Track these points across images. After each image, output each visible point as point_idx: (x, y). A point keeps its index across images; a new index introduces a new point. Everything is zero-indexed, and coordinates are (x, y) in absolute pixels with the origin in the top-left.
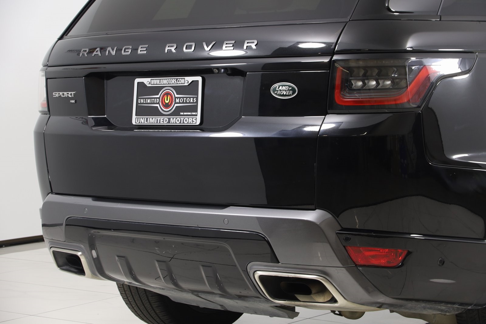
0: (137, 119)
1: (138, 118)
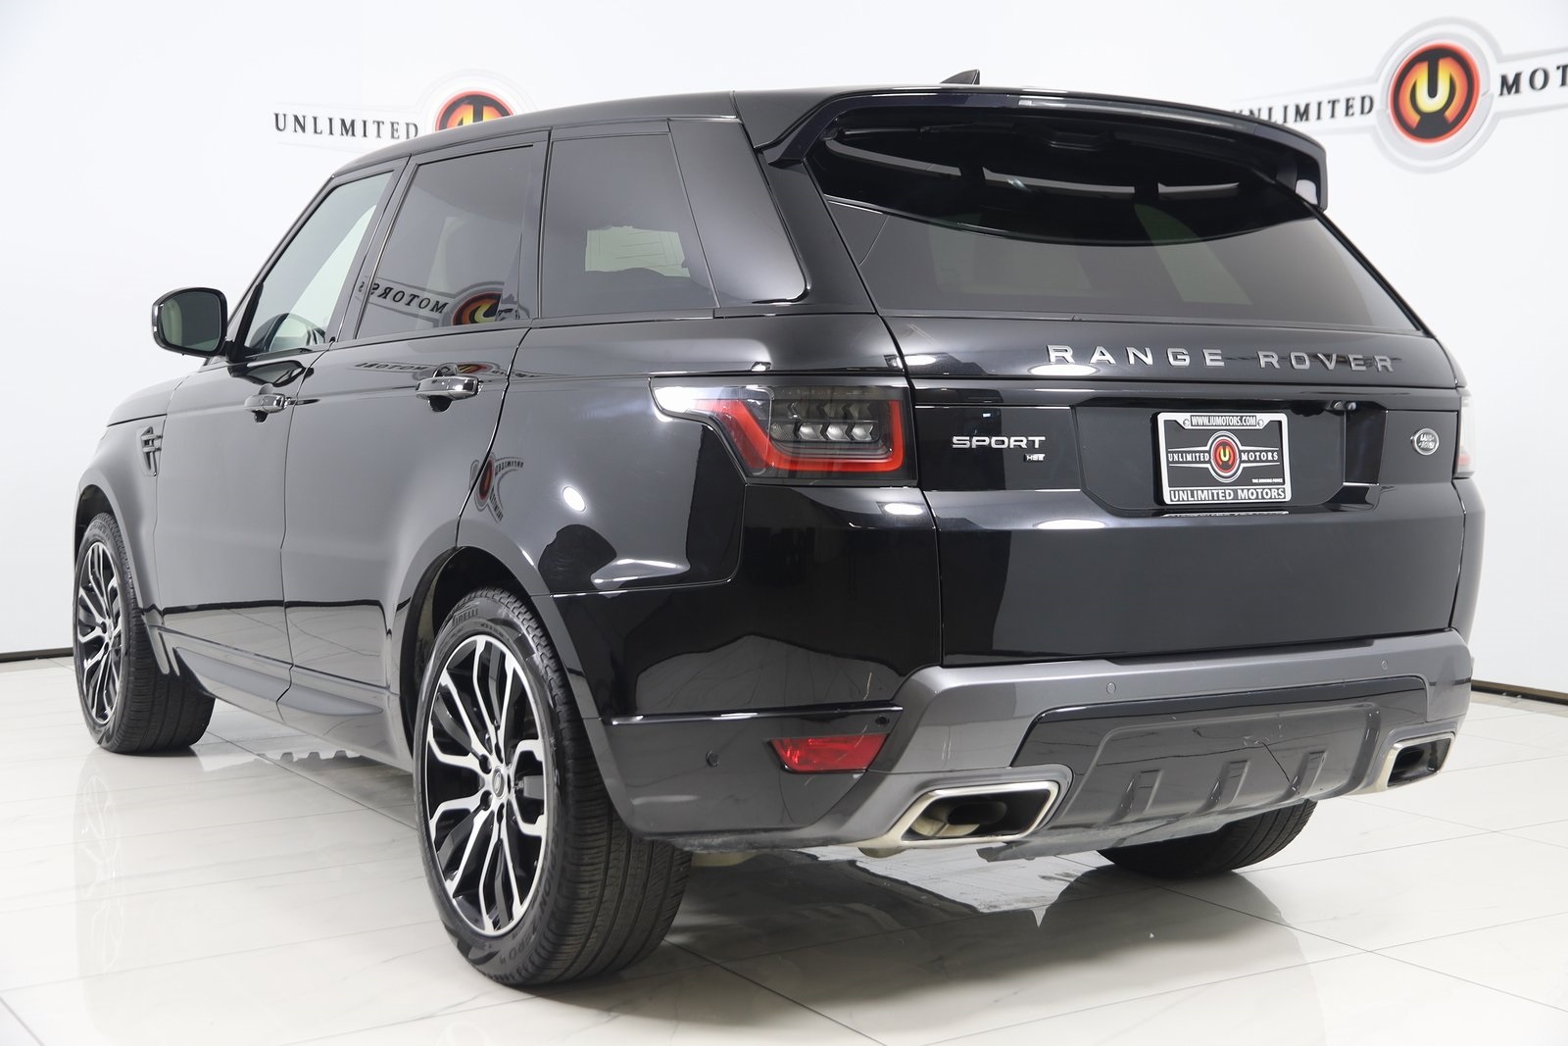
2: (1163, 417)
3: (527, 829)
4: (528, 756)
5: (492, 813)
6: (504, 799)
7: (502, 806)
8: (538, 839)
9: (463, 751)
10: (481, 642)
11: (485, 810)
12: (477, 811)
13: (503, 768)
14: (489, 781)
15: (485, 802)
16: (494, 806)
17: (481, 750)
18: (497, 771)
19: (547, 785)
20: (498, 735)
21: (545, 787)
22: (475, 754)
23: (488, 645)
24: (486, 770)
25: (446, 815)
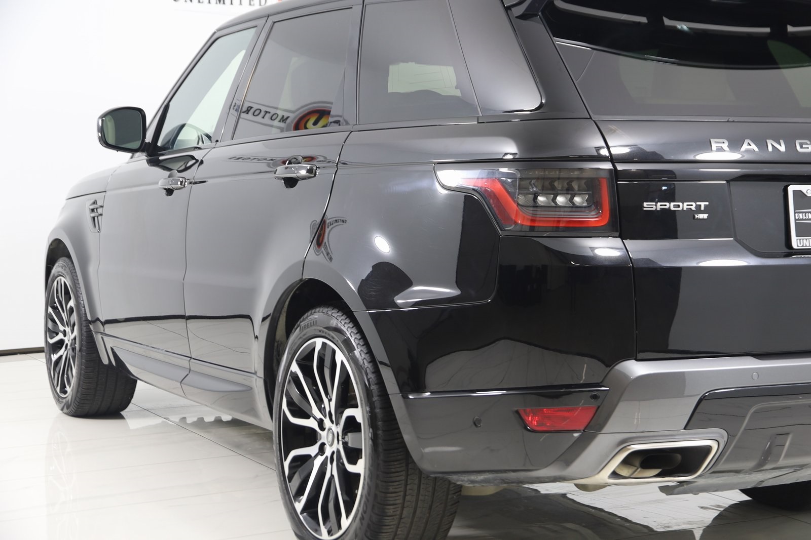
0: (798, 240)
1: (800, 239)
2: (792, 188)
3: (350, 468)
4: (351, 420)
5: (327, 457)
6: (334, 448)
7: (333, 453)
8: (358, 475)
9: (307, 416)
10: (319, 342)
11: (322, 455)
12: (316, 456)
13: (334, 427)
14: (324, 436)
15: (322, 450)
16: (328, 452)
17: (319, 415)
18: (330, 429)
19: (365, 439)
20: (330, 405)
21: (363, 440)
22: (315, 418)
23: (324, 344)
24: (322, 429)
25: (296, 459)
